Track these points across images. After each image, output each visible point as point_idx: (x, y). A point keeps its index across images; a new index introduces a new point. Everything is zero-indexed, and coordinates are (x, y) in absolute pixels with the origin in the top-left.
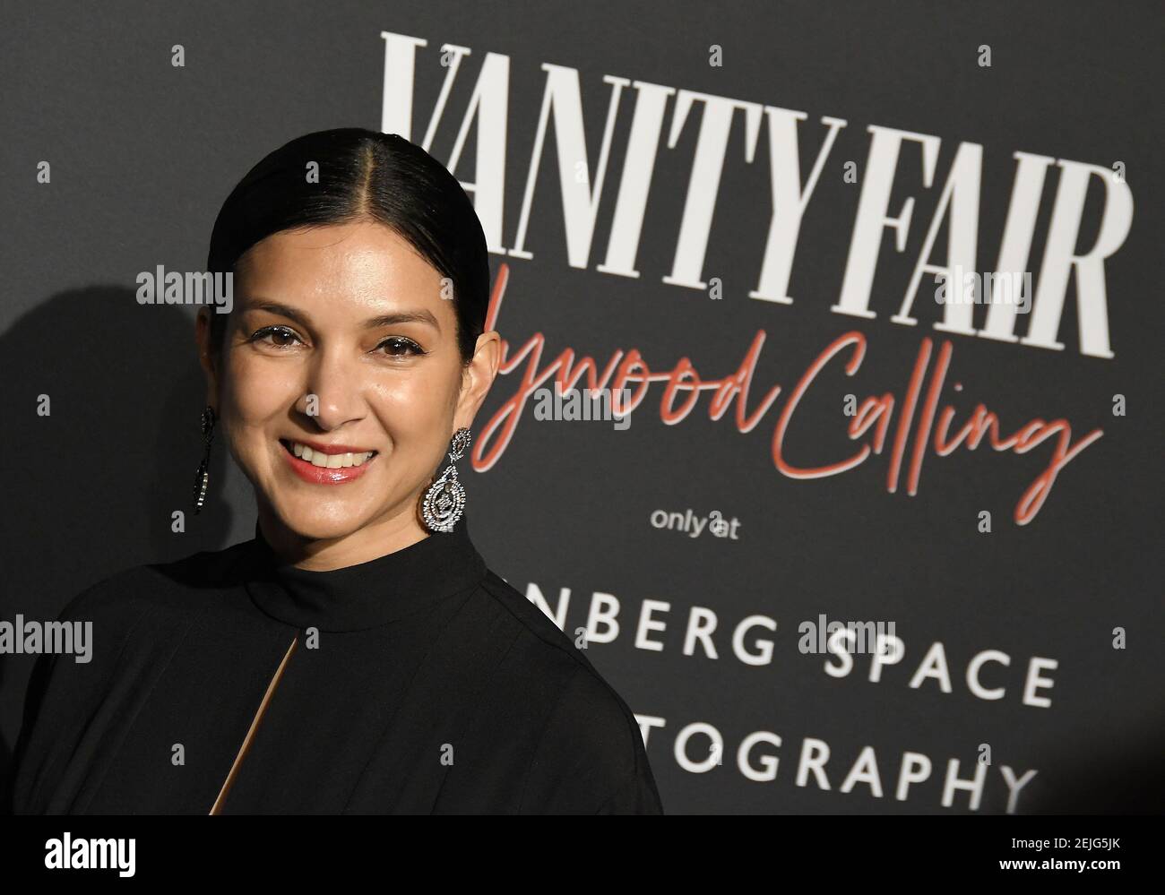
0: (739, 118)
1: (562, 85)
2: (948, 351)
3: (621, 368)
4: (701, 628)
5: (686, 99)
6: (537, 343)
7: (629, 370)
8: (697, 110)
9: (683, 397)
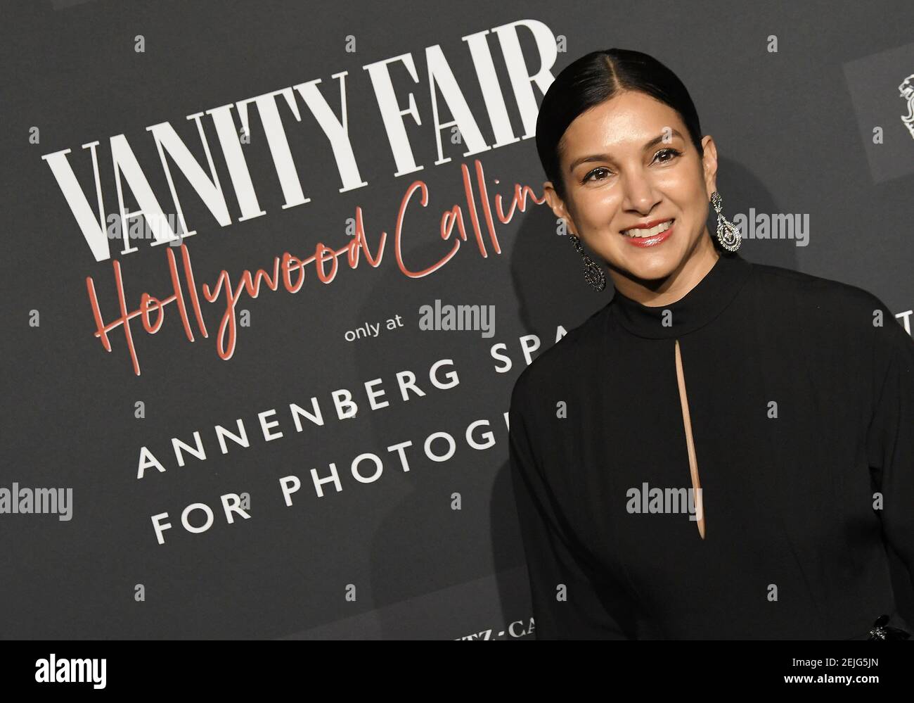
0: (280, 101)
1: (164, 134)
2: (479, 165)
3: (283, 267)
4: (407, 383)
5: (242, 106)
6: (225, 276)
7: (288, 266)
8: (253, 109)
9: (329, 266)
